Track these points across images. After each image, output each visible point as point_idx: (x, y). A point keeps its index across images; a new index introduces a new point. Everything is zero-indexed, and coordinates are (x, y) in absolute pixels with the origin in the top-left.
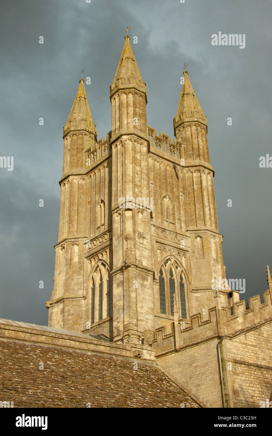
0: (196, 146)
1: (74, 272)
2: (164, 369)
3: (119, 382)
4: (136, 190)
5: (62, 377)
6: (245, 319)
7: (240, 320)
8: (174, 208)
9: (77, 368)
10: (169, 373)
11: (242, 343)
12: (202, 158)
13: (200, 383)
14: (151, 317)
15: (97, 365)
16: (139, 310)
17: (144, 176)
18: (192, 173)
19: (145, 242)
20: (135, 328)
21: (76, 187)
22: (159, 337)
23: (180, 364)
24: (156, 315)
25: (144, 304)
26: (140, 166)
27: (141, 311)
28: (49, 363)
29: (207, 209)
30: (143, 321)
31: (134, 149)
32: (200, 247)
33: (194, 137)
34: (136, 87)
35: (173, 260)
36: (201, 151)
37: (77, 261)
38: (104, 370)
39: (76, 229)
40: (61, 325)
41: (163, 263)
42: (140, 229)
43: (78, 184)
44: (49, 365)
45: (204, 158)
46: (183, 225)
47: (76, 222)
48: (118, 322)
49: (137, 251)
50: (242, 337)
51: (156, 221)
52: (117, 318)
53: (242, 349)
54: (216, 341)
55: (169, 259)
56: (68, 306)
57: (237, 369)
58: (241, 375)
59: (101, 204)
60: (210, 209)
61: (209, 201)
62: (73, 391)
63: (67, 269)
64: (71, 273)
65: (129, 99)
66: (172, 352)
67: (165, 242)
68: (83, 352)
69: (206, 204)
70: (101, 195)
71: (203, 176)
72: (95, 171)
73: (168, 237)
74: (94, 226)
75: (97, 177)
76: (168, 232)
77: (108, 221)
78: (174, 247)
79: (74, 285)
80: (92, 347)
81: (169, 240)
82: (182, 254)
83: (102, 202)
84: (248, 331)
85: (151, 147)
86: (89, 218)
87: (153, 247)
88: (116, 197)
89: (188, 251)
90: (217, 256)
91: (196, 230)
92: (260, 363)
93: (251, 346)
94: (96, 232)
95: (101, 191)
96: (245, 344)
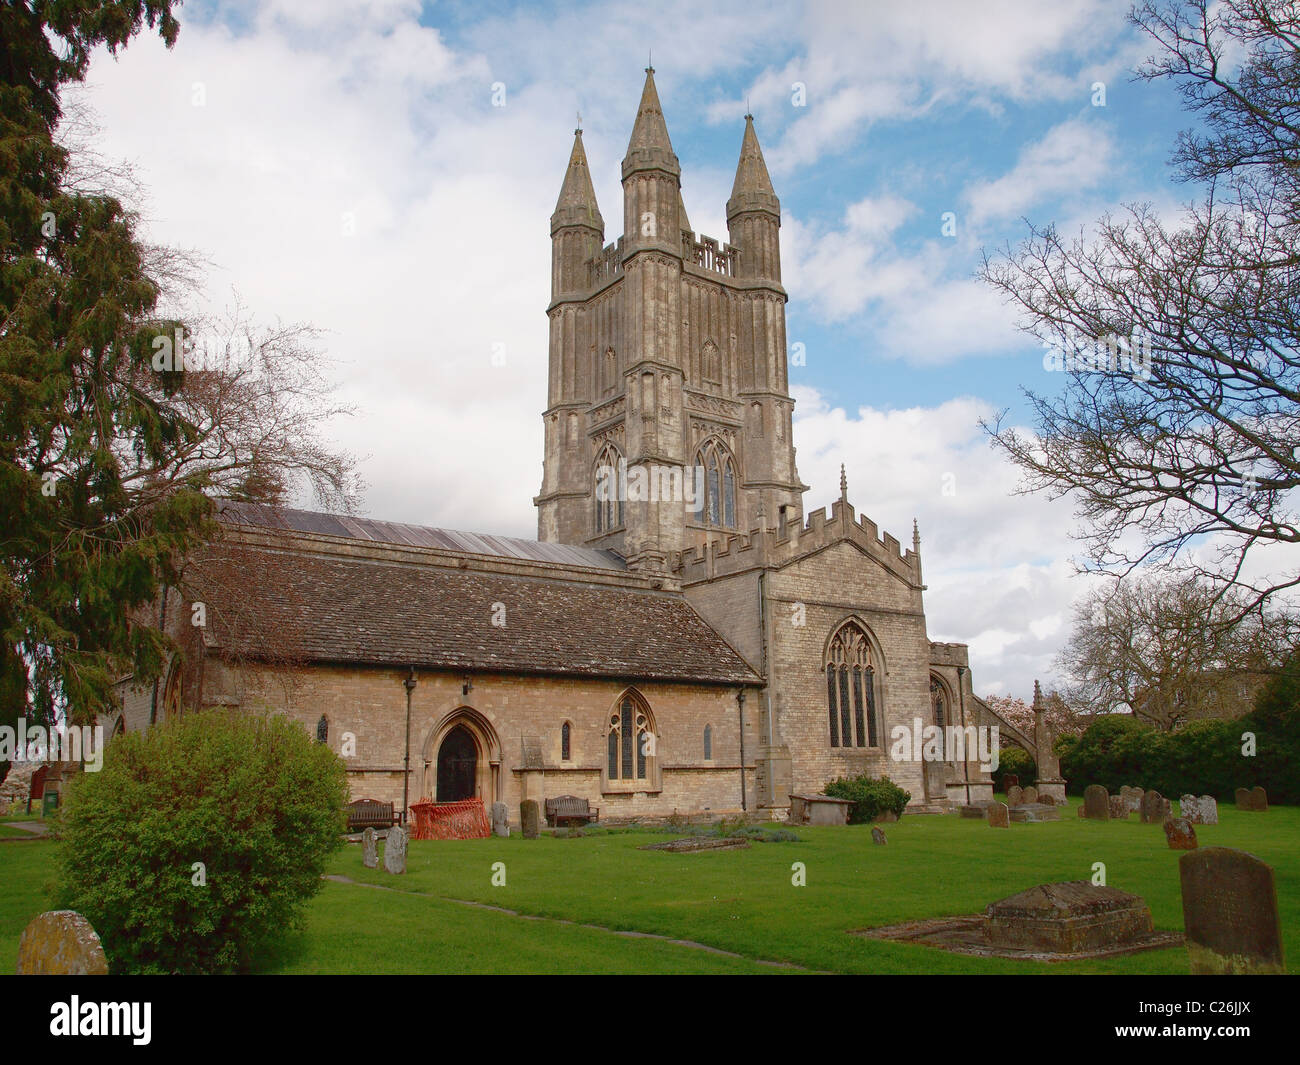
0: (759, 255)
1: (572, 456)
2: (692, 604)
3: (629, 625)
4: (661, 341)
5: (557, 621)
6: (800, 543)
7: (793, 544)
8: (720, 359)
9: (574, 608)
10: (697, 609)
11: (794, 575)
12: (768, 274)
13: (735, 624)
14: (678, 531)
15: (601, 602)
16: (661, 522)
17: (673, 317)
18: (750, 299)
19: (672, 421)
20: (656, 547)
21: (572, 322)
22: (688, 561)
23: (712, 599)
24: (688, 525)
26: (666, 301)
27: (665, 524)
28: (540, 603)
29: (772, 360)
30: (666, 536)
31: (658, 276)
32: (758, 419)
33: (757, 238)
34: (661, 167)
35: (715, 443)
36: (767, 262)
37: (576, 439)
38: (610, 609)
39: (573, 390)
41: (700, 448)
42: (665, 403)
43: (576, 316)
44: (540, 606)
45: (771, 273)
46: (734, 386)
47: (573, 378)
48: (633, 538)
49: (660, 437)
50: (794, 568)
51: (691, 384)
52: (632, 532)
53: (793, 583)
54: (758, 574)
55: (710, 442)
56: (565, 506)
57: (782, 609)
58: (787, 615)
59: (610, 354)
60: (776, 359)
61: (775, 346)
62: (570, 639)
63: (561, 453)
64: (567, 457)
65: (651, 187)
66: (702, 582)
67: (703, 415)
68: (584, 585)
69: (771, 351)
70: (610, 338)
71: (769, 305)
72: (601, 298)
73: (711, 408)
74: (600, 387)
75: (603, 308)
76: (709, 401)
77: (620, 382)
78: (718, 423)
79: (573, 476)
80: (595, 578)
81: (711, 412)
82: (730, 432)
83: (611, 350)
84: (803, 559)
85: (685, 263)
86: (593, 372)
87: (685, 425)
88: (631, 351)
89: (740, 427)
90: (784, 433)
91: (754, 394)
92: (816, 599)
93: (807, 577)
94: (603, 397)
95: (610, 332)
96: (798, 576)
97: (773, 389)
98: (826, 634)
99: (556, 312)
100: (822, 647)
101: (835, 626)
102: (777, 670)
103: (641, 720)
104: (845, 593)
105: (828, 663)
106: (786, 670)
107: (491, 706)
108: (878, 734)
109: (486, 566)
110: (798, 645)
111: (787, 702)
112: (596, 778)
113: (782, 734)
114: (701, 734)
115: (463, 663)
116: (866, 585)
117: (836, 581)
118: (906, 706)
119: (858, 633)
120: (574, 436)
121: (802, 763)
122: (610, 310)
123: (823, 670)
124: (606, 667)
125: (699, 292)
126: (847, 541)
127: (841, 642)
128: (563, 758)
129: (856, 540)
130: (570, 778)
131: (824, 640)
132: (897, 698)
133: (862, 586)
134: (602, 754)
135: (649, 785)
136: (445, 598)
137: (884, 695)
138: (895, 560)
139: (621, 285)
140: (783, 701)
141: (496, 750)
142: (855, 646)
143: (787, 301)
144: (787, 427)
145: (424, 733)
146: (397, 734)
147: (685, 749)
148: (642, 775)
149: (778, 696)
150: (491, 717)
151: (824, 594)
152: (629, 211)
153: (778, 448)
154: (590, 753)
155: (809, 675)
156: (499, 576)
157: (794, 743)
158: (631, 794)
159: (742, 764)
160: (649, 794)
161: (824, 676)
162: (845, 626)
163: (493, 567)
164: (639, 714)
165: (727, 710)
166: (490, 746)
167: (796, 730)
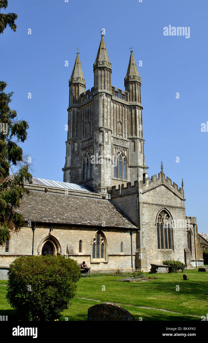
0: (134, 95)
1: (75, 156)
2: (115, 203)
3: (97, 210)
4: (105, 121)
5: (76, 208)
6: (149, 185)
7: (147, 186)
8: (122, 127)
9: (81, 204)
10: (117, 205)
11: (147, 195)
12: (137, 101)
13: (129, 210)
14: (110, 180)
15: (88, 202)
16: (105, 178)
17: (109, 114)
18: (132, 109)
19: (108, 146)
20: (103, 185)
21: (76, 113)
22: (113, 190)
23: (121, 202)
24: (112, 178)
25: (107, 175)
27: (106, 178)
30: (106, 182)
32: (133, 146)
33: (133, 89)
34: (106, 67)
35: (121, 153)
36: (137, 97)
37: (77, 150)
38: (91, 205)
39: (76, 135)
40: (69, 180)
41: (116, 155)
42: (106, 140)
43: (77, 111)
44: (70, 203)
46: (126, 135)
47: (76, 131)
48: (96, 182)
49: (105, 151)
50: (148, 193)
51: (114, 134)
52: (95, 180)
53: (147, 198)
54: (137, 195)
55: (119, 153)
56: (73, 171)
57: (144, 206)
58: (146, 208)
59: (88, 124)
60: (139, 127)
61: (139, 123)
62: (81, 215)
63: (72, 154)
64: (73, 156)
66: (118, 197)
67: (117, 144)
68: (82, 197)
69: (138, 125)
70: (88, 119)
71: (137, 110)
72: (85, 106)
73: (119, 142)
74: (85, 135)
75: (86, 110)
76: (119, 140)
77: (91, 133)
78: (122, 147)
79: (75, 162)
80: (86, 195)
81: (119, 143)
82: (125, 150)
83: (88, 123)
84: (150, 190)
85: (113, 97)
86: (82, 129)
87: (112, 147)
88: (96, 124)
89: (128, 148)
90: (141, 150)
91: (133, 138)
92: (153, 203)
93: (151, 196)
94: (86, 137)
95: (88, 118)
96: (149, 195)
97: (138, 137)
98: (157, 214)
99: (70, 110)
100: (155, 218)
101: (159, 211)
102: (142, 225)
103: (102, 240)
104: (162, 201)
105: (157, 222)
106: (145, 225)
107: (58, 235)
108: (172, 245)
109: (53, 191)
110: (149, 217)
111: (145, 235)
112: (89, 258)
113: (144, 245)
114: (120, 244)
115: (50, 221)
116: (168, 198)
117: (160, 197)
118: (180, 236)
119: (166, 214)
120: (76, 149)
121: (150, 254)
122: (88, 110)
123: (156, 225)
124: (92, 223)
125: (116, 106)
126: (163, 185)
127: (161, 216)
128: (79, 252)
129: (165, 185)
130: (81, 258)
131: (156, 216)
132: (177, 234)
133: (167, 199)
134: (91, 251)
135: (104, 260)
136: (42, 200)
137: (173, 233)
138: (177, 191)
139: (92, 102)
140: (144, 234)
141: (59, 249)
142: (165, 217)
143: (142, 109)
144: (142, 148)
145: (38, 243)
146: (30, 244)
147: (115, 249)
148: (102, 257)
149: (143, 233)
150: (58, 239)
151: (156, 201)
152: (96, 80)
153: (140, 155)
154: (87, 250)
155: (152, 226)
156: (57, 194)
157: (147, 247)
158: (99, 263)
159: (132, 254)
160: (104, 263)
161: (156, 227)
162: (162, 212)
163: (55, 191)
164: (101, 238)
165: (127, 237)
166: (57, 248)
167: (148, 243)
